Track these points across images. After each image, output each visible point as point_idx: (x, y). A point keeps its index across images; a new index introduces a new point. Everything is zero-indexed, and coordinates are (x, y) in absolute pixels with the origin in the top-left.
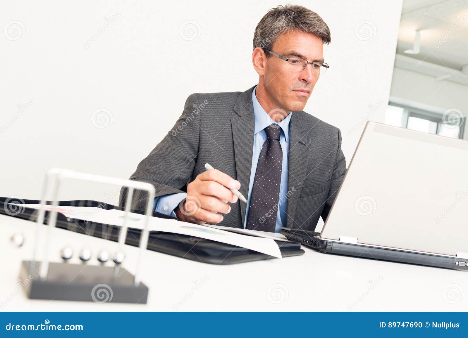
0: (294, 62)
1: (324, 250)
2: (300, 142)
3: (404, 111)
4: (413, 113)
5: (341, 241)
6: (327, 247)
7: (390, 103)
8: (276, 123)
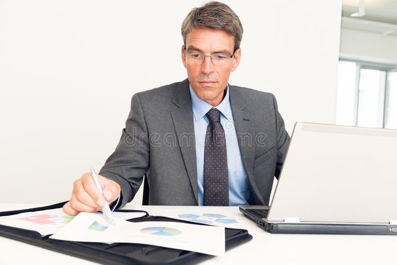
0: (197, 56)
1: (271, 231)
2: (244, 119)
3: (357, 65)
4: (365, 65)
5: (285, 222)
6: (274, 228)
7: (340, 59)
8: (215, 108)
